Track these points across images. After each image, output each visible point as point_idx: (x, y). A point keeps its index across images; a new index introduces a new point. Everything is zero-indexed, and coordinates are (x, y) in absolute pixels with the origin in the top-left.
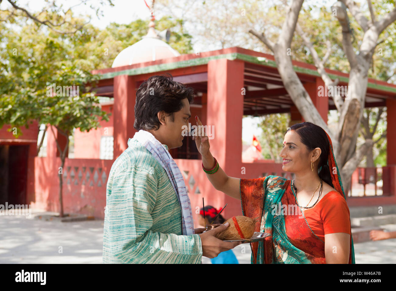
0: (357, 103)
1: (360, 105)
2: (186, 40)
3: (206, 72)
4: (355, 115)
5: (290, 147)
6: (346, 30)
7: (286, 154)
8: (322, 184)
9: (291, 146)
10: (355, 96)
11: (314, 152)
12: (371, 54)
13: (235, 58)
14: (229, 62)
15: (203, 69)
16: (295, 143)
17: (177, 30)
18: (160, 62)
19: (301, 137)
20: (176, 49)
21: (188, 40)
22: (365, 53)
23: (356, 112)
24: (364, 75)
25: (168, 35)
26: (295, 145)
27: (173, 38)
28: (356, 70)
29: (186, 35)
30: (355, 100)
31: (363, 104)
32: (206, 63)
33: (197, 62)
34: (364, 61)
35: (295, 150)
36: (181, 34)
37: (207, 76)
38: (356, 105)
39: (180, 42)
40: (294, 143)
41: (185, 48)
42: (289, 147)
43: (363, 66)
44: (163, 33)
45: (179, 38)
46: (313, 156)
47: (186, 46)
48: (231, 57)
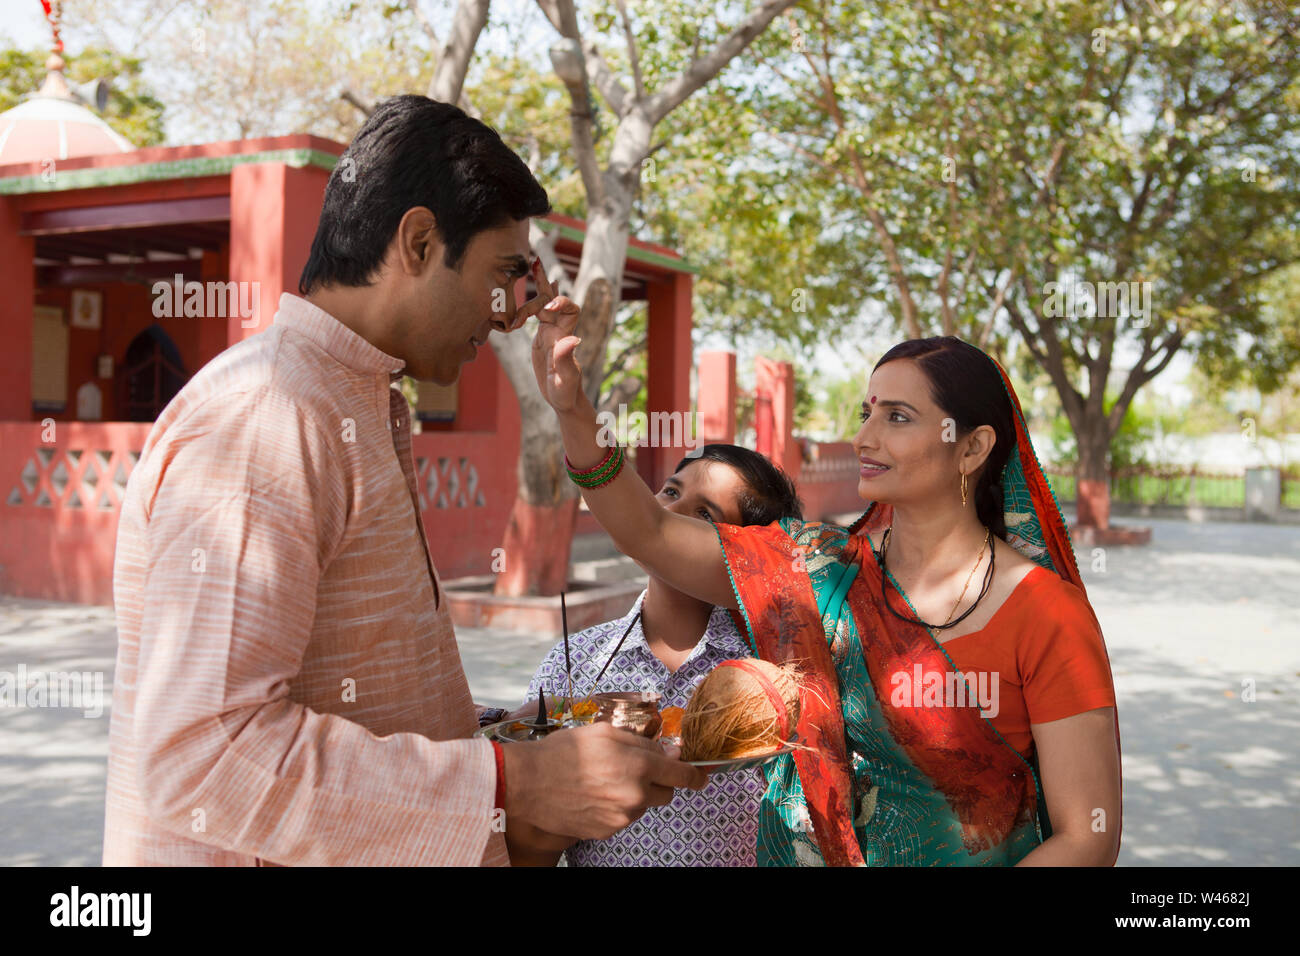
0: (604, 289)
1: (612, 295)
2: (147, 113)
3: (227, 195)
4: (599, 319)
5: (893, 417)
6: (582, 110)
7: (878, 442)
8: (993, 551)
9: (898, 415)
10: (598, 273)
11: (972, 439)
12: (635, 171)
13: (305, 161)
14: (289, 171)
15: (219, 186)
16: (911, 404)
17: (122, 83)
18: (83, 163)
19: (931, 384)
20: (123, 134)
21: (154, 113)
22: (623, 171)
23: (603, 310)
24: (621, 222)
25: (104, 93)
26: (909, 411)
27: (113, 107)
28: (601, 210)
29: (146, 101)
30: (600, 281)
31: (617, 292)
32: (226, 171)
33: (200, 167)
34: (620, 189)
35: (911, 429)
36: (130, 95)
37: (228, 208)
38: (602, 294)
39: (134, 119)
40: (907, 401)
41: (146, 135)
42: (888, 417)
43: (619, 200)
44: (90, 89)
45: (128, 108)
46: (967, 455)
47: (148, 129)
48: (295, 159)
